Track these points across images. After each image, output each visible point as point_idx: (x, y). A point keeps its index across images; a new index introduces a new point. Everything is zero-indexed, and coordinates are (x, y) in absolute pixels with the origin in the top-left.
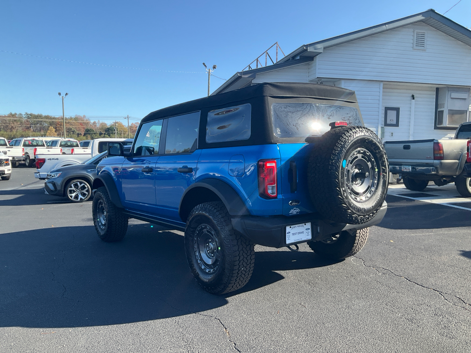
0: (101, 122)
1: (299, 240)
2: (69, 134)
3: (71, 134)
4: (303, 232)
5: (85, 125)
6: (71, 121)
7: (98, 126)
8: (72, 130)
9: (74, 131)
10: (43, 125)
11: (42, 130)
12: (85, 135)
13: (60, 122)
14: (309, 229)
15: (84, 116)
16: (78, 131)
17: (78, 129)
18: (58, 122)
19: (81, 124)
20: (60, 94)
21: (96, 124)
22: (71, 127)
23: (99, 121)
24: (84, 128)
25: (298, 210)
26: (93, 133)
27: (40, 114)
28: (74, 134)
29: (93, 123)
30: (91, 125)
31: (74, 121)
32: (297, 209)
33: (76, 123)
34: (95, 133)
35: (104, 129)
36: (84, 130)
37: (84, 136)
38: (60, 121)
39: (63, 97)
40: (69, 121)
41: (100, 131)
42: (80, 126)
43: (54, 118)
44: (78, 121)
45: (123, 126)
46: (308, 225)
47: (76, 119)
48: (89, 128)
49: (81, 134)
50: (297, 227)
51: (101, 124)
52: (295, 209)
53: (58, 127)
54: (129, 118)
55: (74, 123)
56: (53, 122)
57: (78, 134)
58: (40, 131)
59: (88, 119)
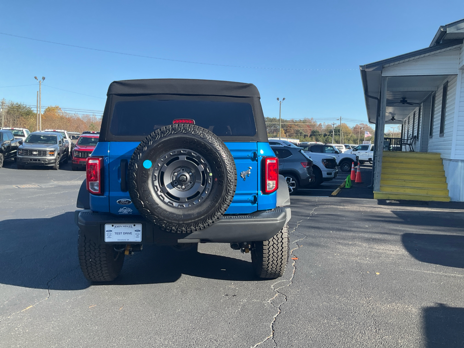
0: (326, 124)
1: (125, 240)
2: (297, 135)
3: (298, 136)
4: (131, 233)
5: (312, 127)
6: (300, 124)
7: (323, 127)
8: (300, 132)
9: (302, 132)
10: (276, 128)
11: (275, 132)
12: (311, 135)
13: (290, 125)
14: (140, 231)
15: (312, 119)
16: (305, 133)
17: (305, 131)
18: (289, 125)
19: (308, 126)
20: (278, 99)
21: (322, 126)
22: (299, 129)
23: (324, 123)
24: (310, 130)
25: (130, 210)
26: (318, 135)
27: (274, 118)
28: (301, 136)
29: (319, 125)
30: (317, 127)
31: (302, 124)
32: (128, 209)
33: (304, 125)
34: (320, 135)
35: (329, 130)
36: (311, 132)
37: (310, 137)
38: (290, 123)
39: (281, 101)
40: (298, 124)
41: (325, 133)
42: (308, 128)
43: (286, 121)
44: (306, 124)
45: (348, 127)
46: (139, 227)
47: (304, 122)
48: (315, 130)
49: (307, 136)
50: (122, 226)
51: (327, 126)
52: (125, 209)
53: (289, 129)
54: (342, 120)
55: (302, 125)
56: (284, 124)
57: (305, 136)
58: (273, 133)
59: (316, 121)
